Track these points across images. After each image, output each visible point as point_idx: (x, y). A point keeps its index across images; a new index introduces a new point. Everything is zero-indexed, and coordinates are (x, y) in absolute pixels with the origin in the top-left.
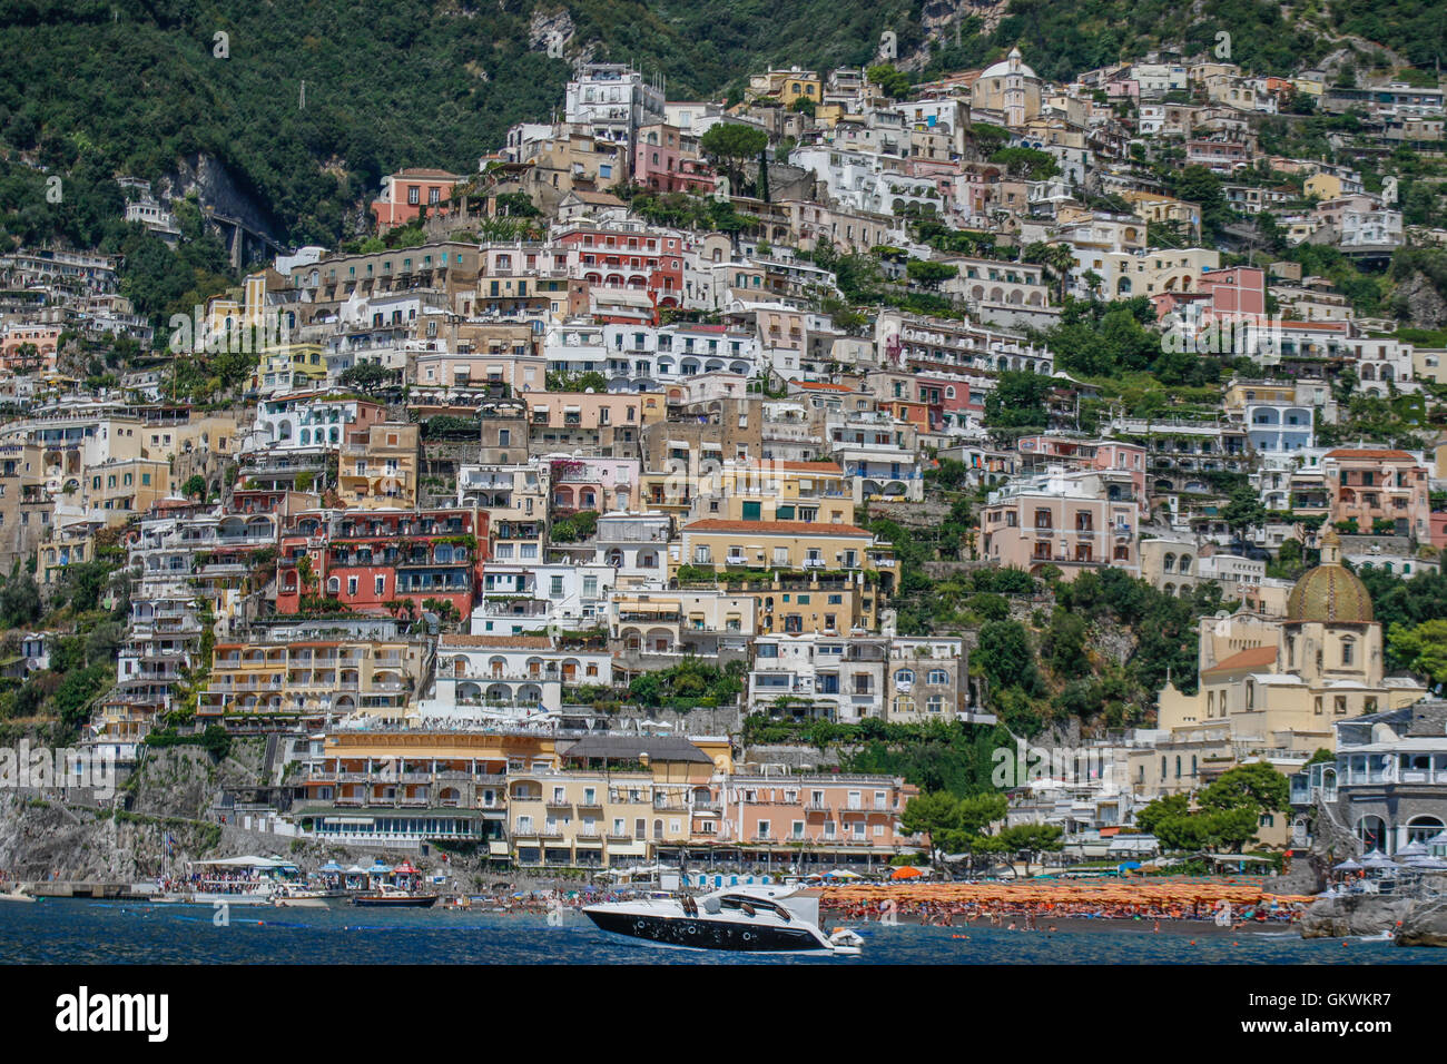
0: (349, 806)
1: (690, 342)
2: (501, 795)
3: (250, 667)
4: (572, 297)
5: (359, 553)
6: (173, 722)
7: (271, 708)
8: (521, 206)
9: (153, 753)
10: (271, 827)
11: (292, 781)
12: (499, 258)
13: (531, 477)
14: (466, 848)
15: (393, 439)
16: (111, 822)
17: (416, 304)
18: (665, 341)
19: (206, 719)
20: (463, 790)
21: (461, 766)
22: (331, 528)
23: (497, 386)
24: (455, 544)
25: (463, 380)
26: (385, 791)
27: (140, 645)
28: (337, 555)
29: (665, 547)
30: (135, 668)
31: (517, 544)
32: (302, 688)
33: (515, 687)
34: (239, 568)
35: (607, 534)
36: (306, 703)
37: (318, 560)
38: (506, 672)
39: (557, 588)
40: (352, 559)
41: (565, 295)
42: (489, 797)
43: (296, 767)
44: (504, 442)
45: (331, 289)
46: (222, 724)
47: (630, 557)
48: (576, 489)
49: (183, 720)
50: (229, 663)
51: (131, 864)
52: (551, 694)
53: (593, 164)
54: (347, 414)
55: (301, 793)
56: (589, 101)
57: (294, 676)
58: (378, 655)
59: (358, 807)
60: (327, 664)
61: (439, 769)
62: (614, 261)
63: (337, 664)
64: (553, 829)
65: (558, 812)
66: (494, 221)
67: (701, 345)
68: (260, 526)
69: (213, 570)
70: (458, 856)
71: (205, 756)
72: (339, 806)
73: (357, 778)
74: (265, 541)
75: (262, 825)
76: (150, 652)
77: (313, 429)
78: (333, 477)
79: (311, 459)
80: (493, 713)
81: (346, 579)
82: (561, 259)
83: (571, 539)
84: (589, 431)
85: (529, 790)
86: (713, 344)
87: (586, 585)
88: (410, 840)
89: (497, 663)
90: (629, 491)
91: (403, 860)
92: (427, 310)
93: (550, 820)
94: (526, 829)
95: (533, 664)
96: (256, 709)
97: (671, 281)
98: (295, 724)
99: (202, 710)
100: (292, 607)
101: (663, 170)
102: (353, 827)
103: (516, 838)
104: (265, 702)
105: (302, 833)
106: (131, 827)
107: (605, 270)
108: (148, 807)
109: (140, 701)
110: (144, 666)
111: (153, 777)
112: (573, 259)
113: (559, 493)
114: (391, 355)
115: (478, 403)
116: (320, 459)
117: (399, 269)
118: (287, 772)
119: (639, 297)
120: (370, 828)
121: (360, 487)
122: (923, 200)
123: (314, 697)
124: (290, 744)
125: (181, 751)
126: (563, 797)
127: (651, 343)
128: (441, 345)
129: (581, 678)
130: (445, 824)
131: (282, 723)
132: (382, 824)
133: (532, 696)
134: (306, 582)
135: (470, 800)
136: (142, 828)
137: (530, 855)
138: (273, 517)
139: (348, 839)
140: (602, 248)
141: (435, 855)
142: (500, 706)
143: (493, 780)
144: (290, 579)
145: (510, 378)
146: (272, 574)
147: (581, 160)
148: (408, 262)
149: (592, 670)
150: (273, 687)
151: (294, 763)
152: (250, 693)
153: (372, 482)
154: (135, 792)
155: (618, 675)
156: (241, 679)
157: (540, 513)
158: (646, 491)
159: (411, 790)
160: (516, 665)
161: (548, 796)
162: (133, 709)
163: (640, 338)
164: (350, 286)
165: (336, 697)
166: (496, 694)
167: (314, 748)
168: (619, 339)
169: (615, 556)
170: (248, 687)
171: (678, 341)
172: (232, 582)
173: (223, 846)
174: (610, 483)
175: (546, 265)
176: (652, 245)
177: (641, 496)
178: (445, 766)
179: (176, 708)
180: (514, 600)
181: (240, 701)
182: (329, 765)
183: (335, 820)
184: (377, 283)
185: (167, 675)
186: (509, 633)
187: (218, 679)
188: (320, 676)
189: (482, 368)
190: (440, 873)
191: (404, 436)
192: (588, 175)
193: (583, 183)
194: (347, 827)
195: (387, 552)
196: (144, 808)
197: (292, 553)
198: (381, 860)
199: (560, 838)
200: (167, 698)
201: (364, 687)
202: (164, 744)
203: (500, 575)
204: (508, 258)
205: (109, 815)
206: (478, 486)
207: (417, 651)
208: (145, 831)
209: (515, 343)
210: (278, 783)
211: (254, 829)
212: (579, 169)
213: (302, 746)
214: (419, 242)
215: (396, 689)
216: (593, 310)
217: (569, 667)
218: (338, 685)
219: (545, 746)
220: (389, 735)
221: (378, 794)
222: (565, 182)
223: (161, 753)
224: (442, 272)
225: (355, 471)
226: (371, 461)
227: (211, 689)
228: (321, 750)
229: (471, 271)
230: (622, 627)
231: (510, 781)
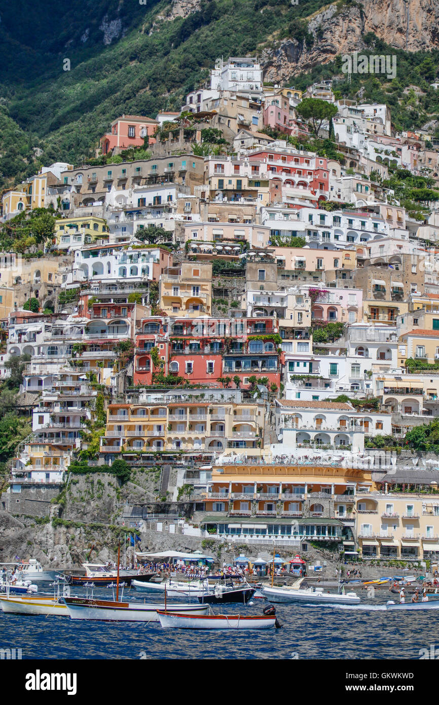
0: (240, 516)
1: (351, 222)
2: (350, 509)
3: (138, 420)
4: (271, 190)
5: (191, 345)
6: (84, 457)
7: (154, 449)
8: (209, 137)
9: (75, 478)
10: (180, 530)
11: (185, 498)
12: (216, 166)
13: (299, 299)
14: (332, 546)
15: (196, 272)
16: (49, 526)
17: (173, 192)
18: (336, 219)
19: (107, 456)
20: (326, 504)
22: (169, 329)
23: (242, 241)
24: (265, 341)
25: (218, 238)
26: (265, 506)
27: (49, 404)
28: (177, 347)
29: (396, 346)
30: (47, 418)
31: (295, 342)
32: (180, 434)
33: (332, 436)
34: (110, 354)
35: (356, 338)
36: (183, 446)
37: (164, 352)
38: (325, 425)
39: (334, 370)
40: (187, 350)
41: (267, 189)
42: (341, 510)
43: (187, 489)
44: (262, 278)
45: (93, 185)
46: (120, 458)
47: (373, 352)
48: (325, 308)
49: (91, 456)
50: (119, 417)
51: (69, 556)
52: (357, 441)
53: (249, 115)
54: (153, 256)
55: (200, 507)
56: (234, 80)
57: (172, 427)
58: (235, 412)
59: (248, 517)
60: (199, 418)
61: (310, 491)
62: (288, 171)
63: (208, 419)
64: (384, 533)
65: (389, 521)
66: (200, 145)
67: (357, 224)
68: (119, 325)
69: (87, 355)
70: (327, 552)
71: (114, 480)
72: (232, 516)
73: (242, 496)
74: (122, 337)
75: (172, 529)
76: (57, 409)
77: (128, 266)
78: (155, 297)
79: (134, 285)
80: (322, 454)
81: (181, 364)
82: (255, 168)
83: (325, 341)
84: (310, 273)
85: (369, 506)
86: (363, 224)
87: (353, 369)
88: (293, 541)
89: (319, 420)
90: (356, 310)
91: (290, 554)
92: (181, 195)
93: (384, 527)
94: (366, 533)
95: (342, 421)
96: (144, 449)
97: (323, 185)
98: (180, 459)
99: (103, 449)
100: (147, 380)
102: (251, 531)
103: (362, 539)
104: (150, 444)
105: (207, 535)
106: (63, 529)
107: (284, 177)
108: (73, 516)
109: (54, 442)
110: (53, 418)
111: (76, 495)
112: (263, 168)
113: (316, 310)
114: (167, 223)
115: (237, 253)
116: (145, 284)
117: (147, 171)
118: (181, 492)
119: (307, 193)
120: (263, 532)
121: (176, 303)
122: (391, 158)
123: (190, 440)
124: (181, 473)
125: (96, 477)
126: (392, 511)
127: (329, 221)
128: (196, 218)
129: (373, 432)
130: (321, 530)
131: (171, 459)
132: (273, 529)
133: (344, 443)
134: (155, 364)
135: (329, 513)
136: (72, 530)
137: (368, 551)
138: (128, 320)
139: (246, 539)
140: (280, 163)
141: (312, 551)
142: (325, 449)
143: (344, 498)
144: (144, 361)
145: (250, 240)
146: (131, 358)
147: (242, 112)
148: (155, 167)
149: (379, 425)
150: (156, 433)
151: (187, 486)
152: (139, 438)
153: (185, 300)
154: (63, 505)
155: (396, 430)
156: (130, 428)
157: (307, 323)
158: (367, 311)
159: (287, 504)
160: (331, 421)
161: (382, 510)
162: (52, 447)
163: (323, 217)
164: (108, 184)
165: (208, 441)
166: (320, 440)
167: (203, 476)
168: (311, 217)
169: (361, 350)
170: (136, 433)
171: (344, 220)
172: (108, 363)
173: (143, 544)
174: (344, 304)
175: (246, 171)
176: (308, 162)
177: (364, 314)
178: (313, 488)
179: (85, 448)
180: (308, 378)
181: (130, 443)
182: (216, 487)
183: (238, 526)
184: (130, 181)
185: (71, 425)
186: (311, 399)
187: (111, 428)
188: (192, 426)
189: (230, 232)
190: (318, 563)
191: (204, 271)
192: (246, 122)
193: (243, 126)
194: (246, 530)
195: (212, 345)
196: (70, 516)
197: (143, 344)
198: (276, 554)
199: (390, 539)
200: (78, 441)
201: (228, 434)
202: (85, 471)
203: (298, 361)
204: (222, 166)
205: (47, 521)
206: (260, 304)
207: (263, 410)
208: (76, 533)
209: (246, 218)
210: (174, 499)
211: (166, 532)
212: (242, 118)
213: (192, 474)
214: (147, 158)
215: (250, 436)
216: (285, 200)
217: (366, 423)
218: (208, 433)
219: (366, 476)
221: (261, 508)
222: (234, 125)
223: (81, 478)
224: (182, 174)
225: (171, 293)
226: (183, 286)
227: (108, 434)
228: (209, 477)
229: (199, 174)
230: (385, 397)
231: (356, 499)
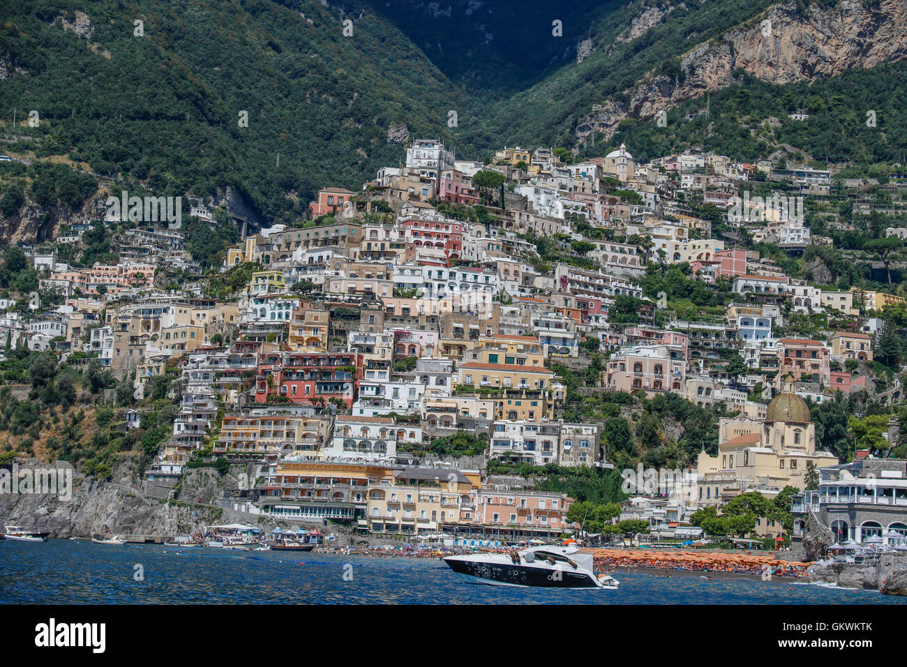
0: (288, 500)
1: (464, 276)
2: (364, 496)
3: (241, 429)
4: (407, 251)
5: (298, 374)
6: (200, 455)
7: (251, 450)
8: (383, 207)
9: (189, 470)
10: (248, 509)
11: (259, 486)
12: (372, 232)
13: (384, 338)
14: (346, 523)
15: (316, 318)
16: (166, 505)
17: (330, 253)
18: (452, 274)
19: (218, 454)
20: (346, 493)
21: (345, 481)
22: (284, 361)
23: (369, 293)
24: (346, 371)
25: (352, 291)
26: (306, 493)
27: (185, 416)
28: (286, 374)
29: (450, 375)
30: (183, 428)
31: (377, 372)
32: (267, 440)
33: (373, 443)
34: (237, 379)
35: (421, 368)
36: (268, 448)
37: (277, 377)
38: (369, 434)
39: (396, 395)
40: (294, 377)
41: (404, 250)
42: (358, 497)
43: (262, 480)
44: (372, 322)
45: (288, 245)
46: (225, 457)
47: (433, 380)
48: (407, 345)
49: (206, 454)
50: (230, 427)
51: (175, 527)
52: (391, 446)
53: (419, 188)
54: (294, 305)
55: (264, 492)
56: (418, 158)
57: (263, 434)
58: (305, 424)
59: (292, 500)
60: (279, 428)
61: (334, 482)
62: (428, 235)
63: (285, 428)
64: (390, 514)
65: (393, 506)
66: (370, 214)
67: (470, 277)
68: (249, 358)
69: (223, 380)
70: (342, 527)
71: (216, 473)
72: (282, 499)
73: (292, 486)
74: (251, 367)
75: (243, 508)
76: (190, 420)
77: (277, 312)
78: (286, 336)
79: (276, 327)
80: (362, 455)
81: (290, 387)
82: (402, 233)
83: (403, 370)
84: (414, 317)
85: (378, 494)
86: (476, 277)
87: (410, 393)
88: (318, 518)
89: (365, 430)
90: (433, 347)
91: (313, 528)
92: (335, 256)
93: (389, 510)
94: (377, 514)
95: (383, 431)
96: (243, 450)
97: (456, 246)
98: (262, 458)
99: (215, 450)
100: (263, 399)
101: (453, 192)
102: (290, 511)
103: (372, 518)
104: (247, 446)
105: (263, 513)
106: (177, 508)
107: (423, 239)
108: (186, 498)
109: (184, 444)
110: (187, 427)
111: (189, 483)
112: (408, 233)
113: (398, 347)
114: (317, 278)
115: (359, 302)
116: (280, 327)
117: (322, 236)
118: (257, 482)
119: (440, 253)
120: (298, 511)
121: (299, 341)
122: (579, 212)
123: (273, 444)
124: (260, 467)
125: (204, 470)
126: (396, 498)
127: (445, 275)
128: (342, 273)
129: (406, 439)
130: (336, 510)
131: (256, 457)
132: (304, 510)
133: (381, 447)
134: (270, 387)
135: (348, 499)
136: (182, 508)
137: (378, 527)
138: (255, 354)
139: (286, 516)
140: (423, 229)
141: (330, 526)
142: (365, 452)
143: (360, 488)
144: (263, 386)
145: (375, 290)
146: (254, 383)
147: (413, 185)
148: (327, 232)
149: (412, 435)
150: (252, 439)
151: (261, 477)
152: (240, 442)
153: (305, 339)
154: (179, 490)
155: (425, 438)
156: (236, 435)
157: (389, 357)
158: (441, 347)
159: (319, 492)
160: (374, 432)
161: (388, 497)
162: (180, 448)
163: (440, 273)
164: (298, 244)
165: (283, 445)
166: (364, 446)
167: (271, 470)
168: (430, 273)
169: (425, 379)
170: (239, 438)
171: (459, 275)
172: (234, 386)
173: (223, 518)
174: (423, 343)
175: (394, 236)
176: (447, 228)
177: (439, 350)
178: (337, 481)
179: (202, 448)
180: (374, 399)
181: (235, 446)
182: (279, 479)
183: (280, 507)
184: (311, 243)
185: (198, 432)
186: (371, 415)
187: (224, 435)
188: (275, 434)
189: (362, 285)
190: (332, 535)
191: (322, 317)
192: (416, 193)
193: (414, 197)
194: (286, 510)
195: (312, 373)
196: (184, 498)
197: (264, 372)
198: (303, 528)
199: (393, 519)
200: (198, 444)
201: (298, 440)
202: (195, 466)
203: (368, 386)
204: (376, 232)
205: (166, 501)
206: (358, 342)
207: (325, 423)
208: (184, 510)
209: (378, 273)
210: (252, 487)
211: (239, 510)
212: (412, 190)
213: (265, 469)
214: (332, 223)
215: (313, 441)
216: (418, 258)
217: (401, 433)
218: (284, 439)
219: (387, 472)
220: (310, 464)
221: (302, 494)
222: (405, 196)
223: (194, 471)
224: (344, 237)
225: (297, 333)
226: (305, 328)
227: (221, 439)
228: (275, 471)
229: (357, 238)
230: (428, 414)
231: (369, 489)
